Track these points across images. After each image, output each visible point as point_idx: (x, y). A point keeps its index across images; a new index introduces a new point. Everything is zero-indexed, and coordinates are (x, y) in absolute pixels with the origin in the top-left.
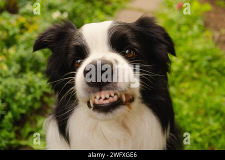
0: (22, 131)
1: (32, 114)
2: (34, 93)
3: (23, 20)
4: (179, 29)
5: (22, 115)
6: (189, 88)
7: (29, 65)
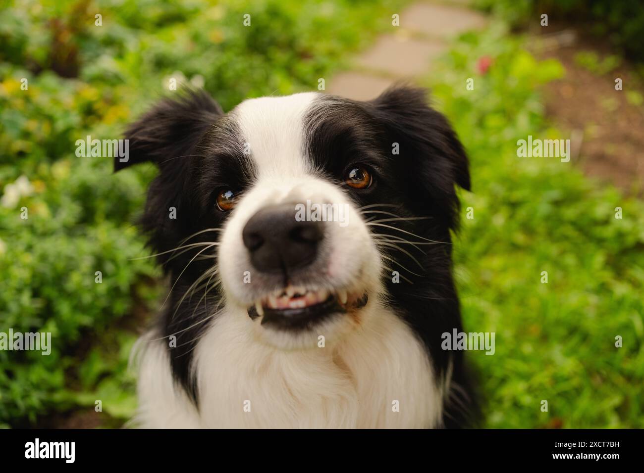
0: (83, 371)
1: (107, 327)
2: (115, 275)
3: (91, 93)
4: (481, 123)
5: (84, 331)
6: (504, 270)
7: (102, 206)
